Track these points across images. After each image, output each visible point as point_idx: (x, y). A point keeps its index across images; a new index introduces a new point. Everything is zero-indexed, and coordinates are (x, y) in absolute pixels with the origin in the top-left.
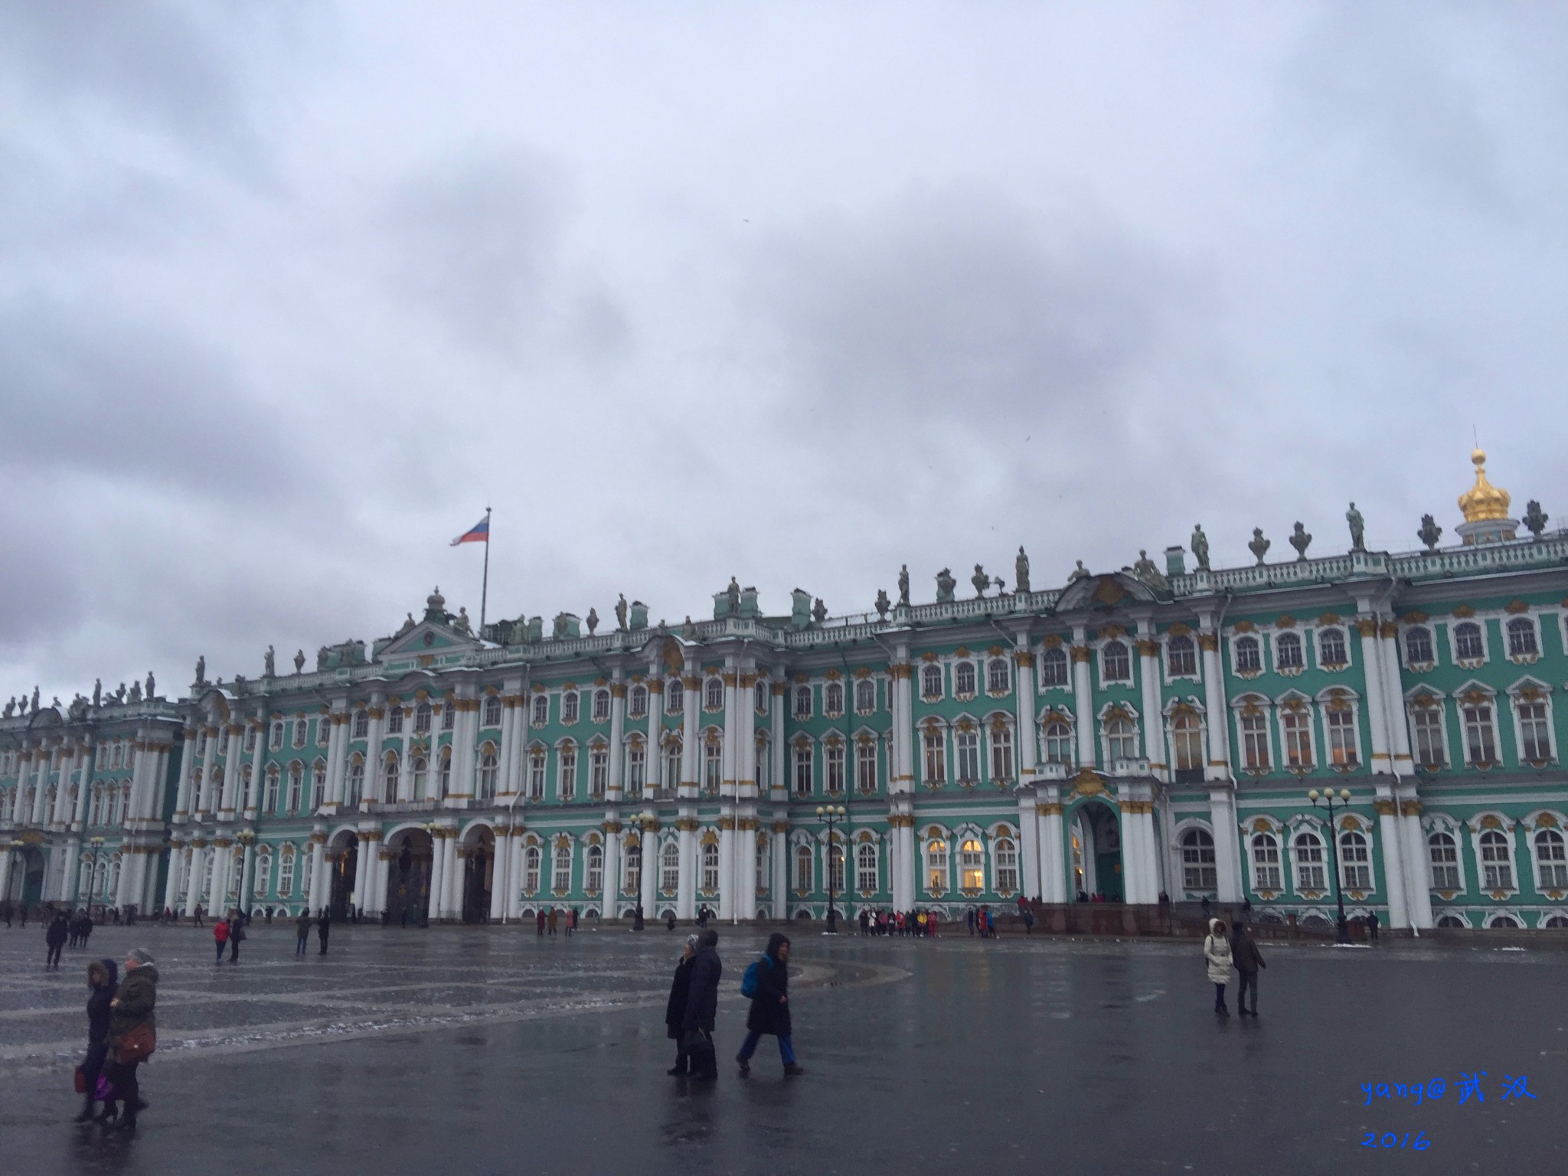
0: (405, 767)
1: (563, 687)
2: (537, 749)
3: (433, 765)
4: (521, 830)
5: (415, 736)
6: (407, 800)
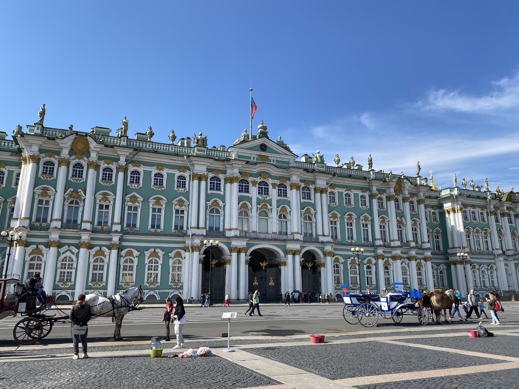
0: (254, 214)
2: (334, 216)
5: (260, 197)
6: (258, 232)
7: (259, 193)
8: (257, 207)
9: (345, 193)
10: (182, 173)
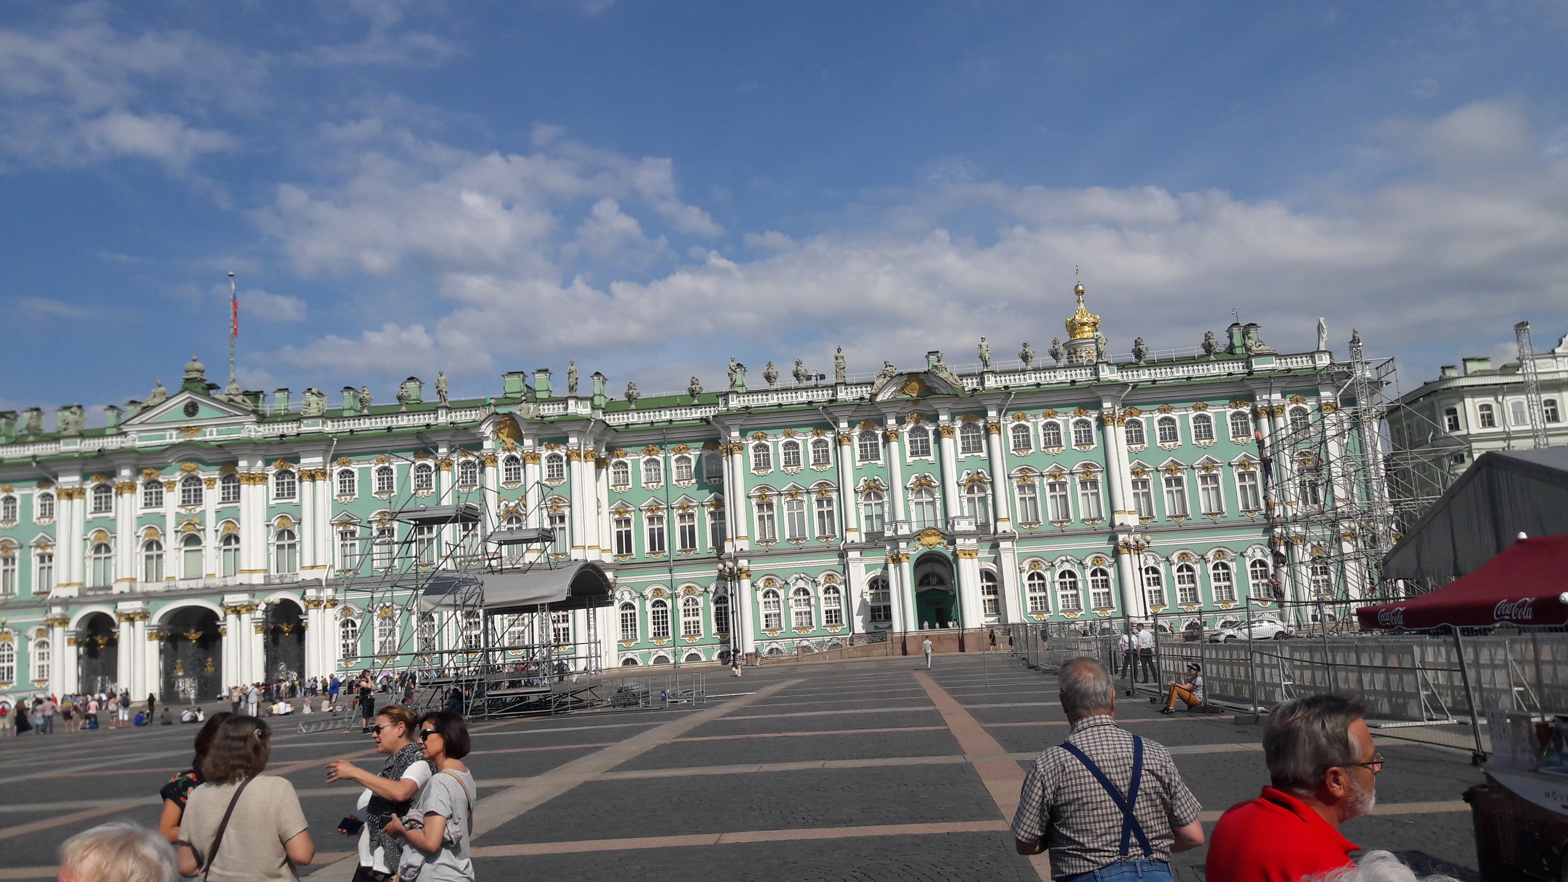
0: (171, 543)
2: (345, 522)
3: (211, 540)
4: (334, 603)
5: (183, 511)
6: (177, 578)
7: (184, 502)
8: (176, 532)
9: (375, 468)
10: (44, 490)
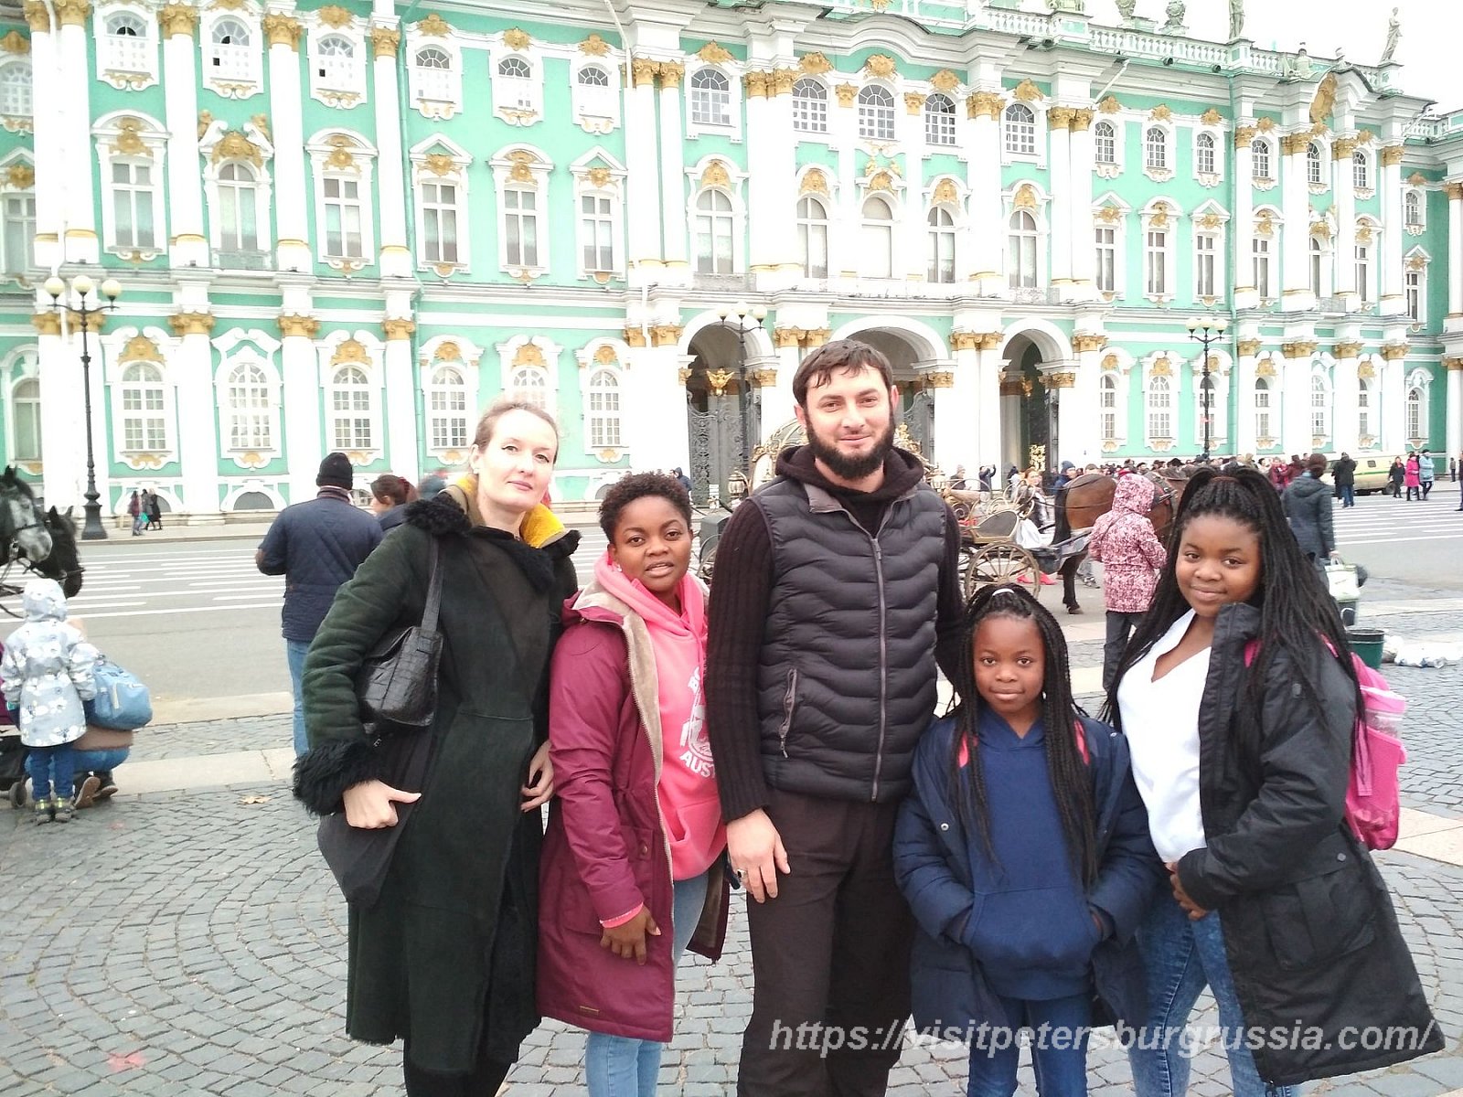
0: (846, 207)
1: (1149, 113)
2: (1109, 212)
3: (911, 211)
5: (867, 148)
7: (863, 133)
8: (857, 185)
10: (593, 59)
